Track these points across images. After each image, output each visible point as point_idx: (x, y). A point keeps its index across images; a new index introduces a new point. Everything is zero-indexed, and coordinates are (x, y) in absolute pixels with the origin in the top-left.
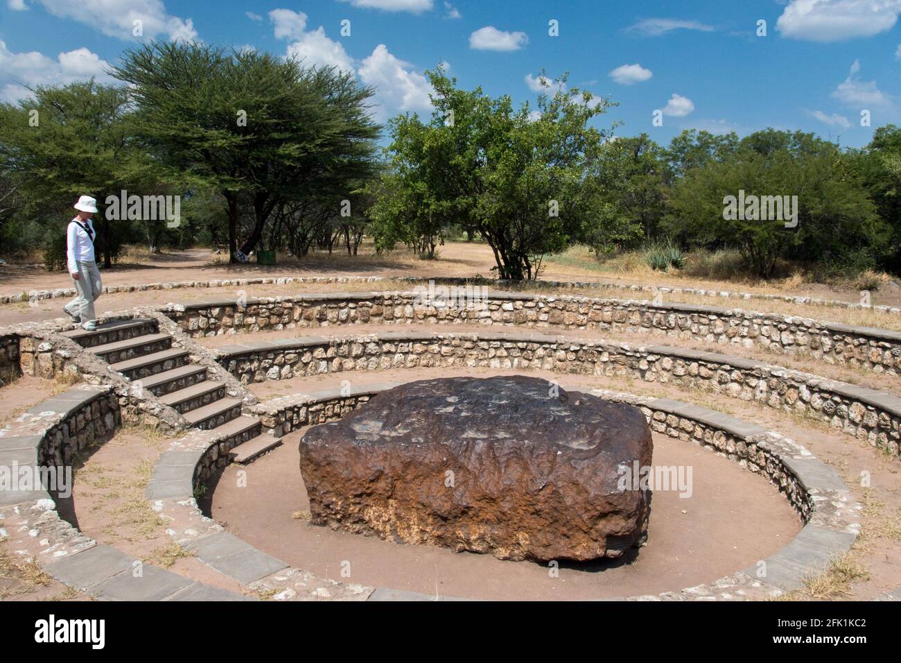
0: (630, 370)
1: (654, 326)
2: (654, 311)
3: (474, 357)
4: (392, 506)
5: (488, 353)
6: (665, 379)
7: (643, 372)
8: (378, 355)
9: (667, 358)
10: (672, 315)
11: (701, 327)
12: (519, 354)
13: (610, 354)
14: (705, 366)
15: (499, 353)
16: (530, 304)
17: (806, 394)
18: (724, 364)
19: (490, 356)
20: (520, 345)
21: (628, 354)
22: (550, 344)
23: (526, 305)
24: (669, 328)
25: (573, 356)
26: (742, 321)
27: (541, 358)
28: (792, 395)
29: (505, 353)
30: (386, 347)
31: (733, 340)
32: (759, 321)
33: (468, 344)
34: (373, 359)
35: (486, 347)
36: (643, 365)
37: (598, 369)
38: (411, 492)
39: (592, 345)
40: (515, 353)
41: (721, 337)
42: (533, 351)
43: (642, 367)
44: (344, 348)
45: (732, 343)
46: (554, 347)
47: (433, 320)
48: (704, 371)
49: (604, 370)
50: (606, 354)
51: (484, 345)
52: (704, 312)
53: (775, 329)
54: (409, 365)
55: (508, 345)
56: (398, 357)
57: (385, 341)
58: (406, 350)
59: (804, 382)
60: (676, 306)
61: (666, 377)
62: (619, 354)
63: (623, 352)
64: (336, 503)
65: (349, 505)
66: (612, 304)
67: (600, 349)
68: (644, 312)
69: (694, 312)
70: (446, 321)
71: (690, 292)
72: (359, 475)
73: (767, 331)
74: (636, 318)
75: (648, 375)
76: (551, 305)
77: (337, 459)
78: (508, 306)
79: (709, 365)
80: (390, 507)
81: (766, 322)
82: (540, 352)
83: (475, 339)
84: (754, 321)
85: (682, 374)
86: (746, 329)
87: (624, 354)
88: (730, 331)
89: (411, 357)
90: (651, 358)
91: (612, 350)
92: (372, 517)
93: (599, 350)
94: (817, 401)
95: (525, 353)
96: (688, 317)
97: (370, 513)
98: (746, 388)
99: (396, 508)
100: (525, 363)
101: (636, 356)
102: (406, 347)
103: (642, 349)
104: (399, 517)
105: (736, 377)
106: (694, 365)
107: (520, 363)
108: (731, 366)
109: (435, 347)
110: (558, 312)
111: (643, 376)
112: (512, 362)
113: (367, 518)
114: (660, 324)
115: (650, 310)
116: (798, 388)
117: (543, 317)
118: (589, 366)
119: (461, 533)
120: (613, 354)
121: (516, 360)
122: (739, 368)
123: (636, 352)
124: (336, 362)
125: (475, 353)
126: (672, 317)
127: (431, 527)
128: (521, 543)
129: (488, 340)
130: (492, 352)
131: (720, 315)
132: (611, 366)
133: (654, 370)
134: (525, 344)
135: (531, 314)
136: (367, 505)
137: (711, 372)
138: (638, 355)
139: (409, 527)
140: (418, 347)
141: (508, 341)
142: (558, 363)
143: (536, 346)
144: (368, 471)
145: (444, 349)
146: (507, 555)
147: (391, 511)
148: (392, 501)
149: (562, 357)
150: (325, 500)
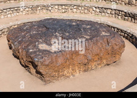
0: (47, 10)
6: (56, 11)
7: (50, 10)
9: (56, 6)
15: (10, 12)
17: (94, 9)
18: (72, 5)
19: (7, 14)
20: (16, 9)
21: (46, 6)
25: (30, 9)
27: (22, 12)
28: (91, 10)
29: (12, 12)
37: (38, 12)
38: (75, 62)
39: (35, 5)
40: (15, 11)
42: (19, 10)
43: (50, 9)
46: (25, 7)
48: (66, 7)
49: (40, 12)
50: (40, 7)
51: (5, 11)
55: (12, 9)
59: (94, 6)
61: (56, 10)
64: (55, 75)
65: (60, 73)
67: (38, 6)
75: (51, 11)
79: (68, 6)
83: (2, 9)
85: (61, 9)
90: (52, 6)
94: (98, 10)
95: (17, 11)
98: (78, 10)
99: (72, 68)
103: (49, 4)
105: (75, 8)
106: (64, 6)
107: (16, 14)
108: (74, 5)
111: (50, 11)
116: (92, 8)
118: (36, 11)
119: (90, 66)
120: (42, 7)
121: (15, 14)
122: (76, 5)
125: (3, 14)
127: (82, 68)
129: (6, 9)
132: (41, 10)
133: (53, 9)
136: (64, 71)
137: (68, 8)
138: (49, 6)
139: (76, 71)
142: (27, 12)
143: (20, 8)
146: (101, 67)
147: (70, 69)
148: (70, 66)
149: (28, 10)
150: (52, 75)
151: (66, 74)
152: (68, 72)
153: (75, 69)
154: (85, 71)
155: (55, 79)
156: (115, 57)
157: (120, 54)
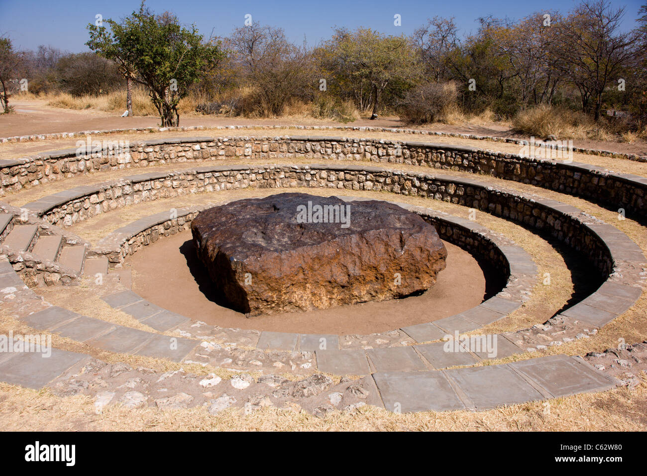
0: (299, 182)
1: (297, 152)
2: (296, 142)
3: (194, 186)
4: (308, 288)
5: (204, 182)
7: (308, 182)
8: (131, 194)
9: (323, 171)
10: (308, 144)
11: (327, 150)
12: (225, 180)
13: (285, 172)
14: (350, 173)
15: (211, 181)
16: (211, 144)
17: (417, 183)
18: (362, 171)
19: (206, 184)
20: (225, 173)
21: (298, 171)
22: (245, 170)
23: (209, 145)
24: (307, 152)
25: (260, 177)
26: (353, 144)
27: (239, 181)
28: (409, 184)
29: (215, 181)
30: (137, 187)
31: (347, 156)
32: (363, 143)
33: (190, 177)
34: (128, 197)
35: (203, 178)
36: (309, 177)
37: (279, 183)
38: (319, 276)
39: (273, 167)
40: (222, 179)
41: (340, 155)
42: (234, 177)
43: (306, 178)
44: (110, 192)
45: (347, 158)
46: (248, 172)
47: (145, 162)
48: (348, 177)
49: (283, 183)
50: (283, 173)
51: (201, 176)
52: (328, 140)
53: (374, 147)
54: (153, 198)
55: (217, 174)
56: (145, 194)
57: (134, 183)
58: (150, 188)
59: (415, 176)
60: (310, 138)
61: (323, 183)
62: (291, 172)
63: (293, 170)
64: (272, 297)
65: (282, 296)
66: (267, 139)
67: (279, 170)
68: (289, 143)
69: (322, 141)
70: (154, 162)
71: (295, 127)
72: (288, 273)
73: (369, 148)
74: (285, 147)
75: (311, 183)
76: (226, 144)
77: (269, 266)
78: (197, 147)
79: (352, 173)
80: (307, 290)
81: (368, 144)
82: (239, 177)
83: (195, 173)
84: (360, 143)
85: (334, 179)
86: (356, 149)
87: (295, 172)
88: (345, 151)
89: (154, 192)
90: (312, 172)
91: (287, 170)
92: (297, 299)
93: (277, 171)
94: (425, 187)
95: (229, 178)
96: (318, 143)
97: (295, 297)
98: (377, 183)
99: (311, 289)
100: (229, 185)
101: (303, 171)
102: (149, 185)
103: (307, 167)
104: (314, 294)
105: (370, 178)
106: (342, 173)
107: (225, 186)
108: (366, 172)
109: (168, 183)
110: (231, 148)
112: (220, 185)
113: (294, 301)
114: (300, 150)
115: (293, 142)
116: (412, 180)
117: (222, 152)
118: (273, 182)
119: (356, 293)
120: (288, 173)
121: (223, 184)
122: (372, 173)
123: (302, 169)
124: (105, 204)
125: (195, 183)
126: (308, 145)
127: (336, 295)
128: (392, 289)
129: (204, 173)
130: (207, 181)
131: (338, 141)
132: (286, 180)
133: (315, 179)
134: (229, 172)
135: (213, 151)
136: (293, 292)
137: (352, 177)
138: (305, 171)
139: (321, 299)
140: (158, 184)
141: (216, 172)
142: (251, 183)
143: (235, 173)
144: (293, 269)
145: (175, 183)
147: (308, 291)
148: (308, 285)
149: (253, 179)
150: (264, 297)
151: (296, 301)
152: (302, 297)
153: (320, 294)
154: (344, 302)
155: (272, 308)
156: (417, 278)
157: (432, 273)
